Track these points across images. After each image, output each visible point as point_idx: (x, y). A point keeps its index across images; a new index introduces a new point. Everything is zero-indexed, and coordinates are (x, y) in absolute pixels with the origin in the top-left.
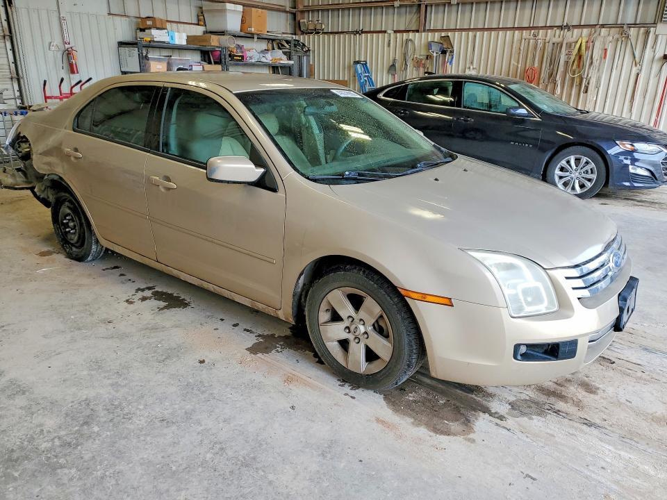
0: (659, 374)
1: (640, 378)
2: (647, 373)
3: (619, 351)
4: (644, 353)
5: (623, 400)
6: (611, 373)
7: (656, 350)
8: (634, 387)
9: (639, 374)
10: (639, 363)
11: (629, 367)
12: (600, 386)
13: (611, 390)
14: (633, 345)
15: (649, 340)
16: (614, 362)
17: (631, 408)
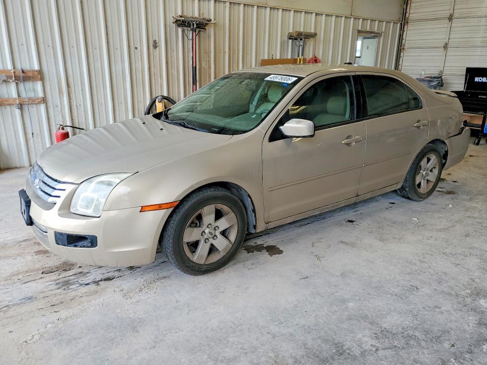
0: (8, 285)
1: (18, 274)
2: (16, 280)
3: (47, 284)
4: (30, 295)
5: (18, 258)
6: (38, 266)
7: (22, 303)
8: (18, 267)
9: (20, 277)
10: (26, 285)
11: (30, 277)
12: (36, 257)
13: (29, 258)
14: (42, 295)
15: (34, 309)
16: (42, 273)
17: (10, 257)
